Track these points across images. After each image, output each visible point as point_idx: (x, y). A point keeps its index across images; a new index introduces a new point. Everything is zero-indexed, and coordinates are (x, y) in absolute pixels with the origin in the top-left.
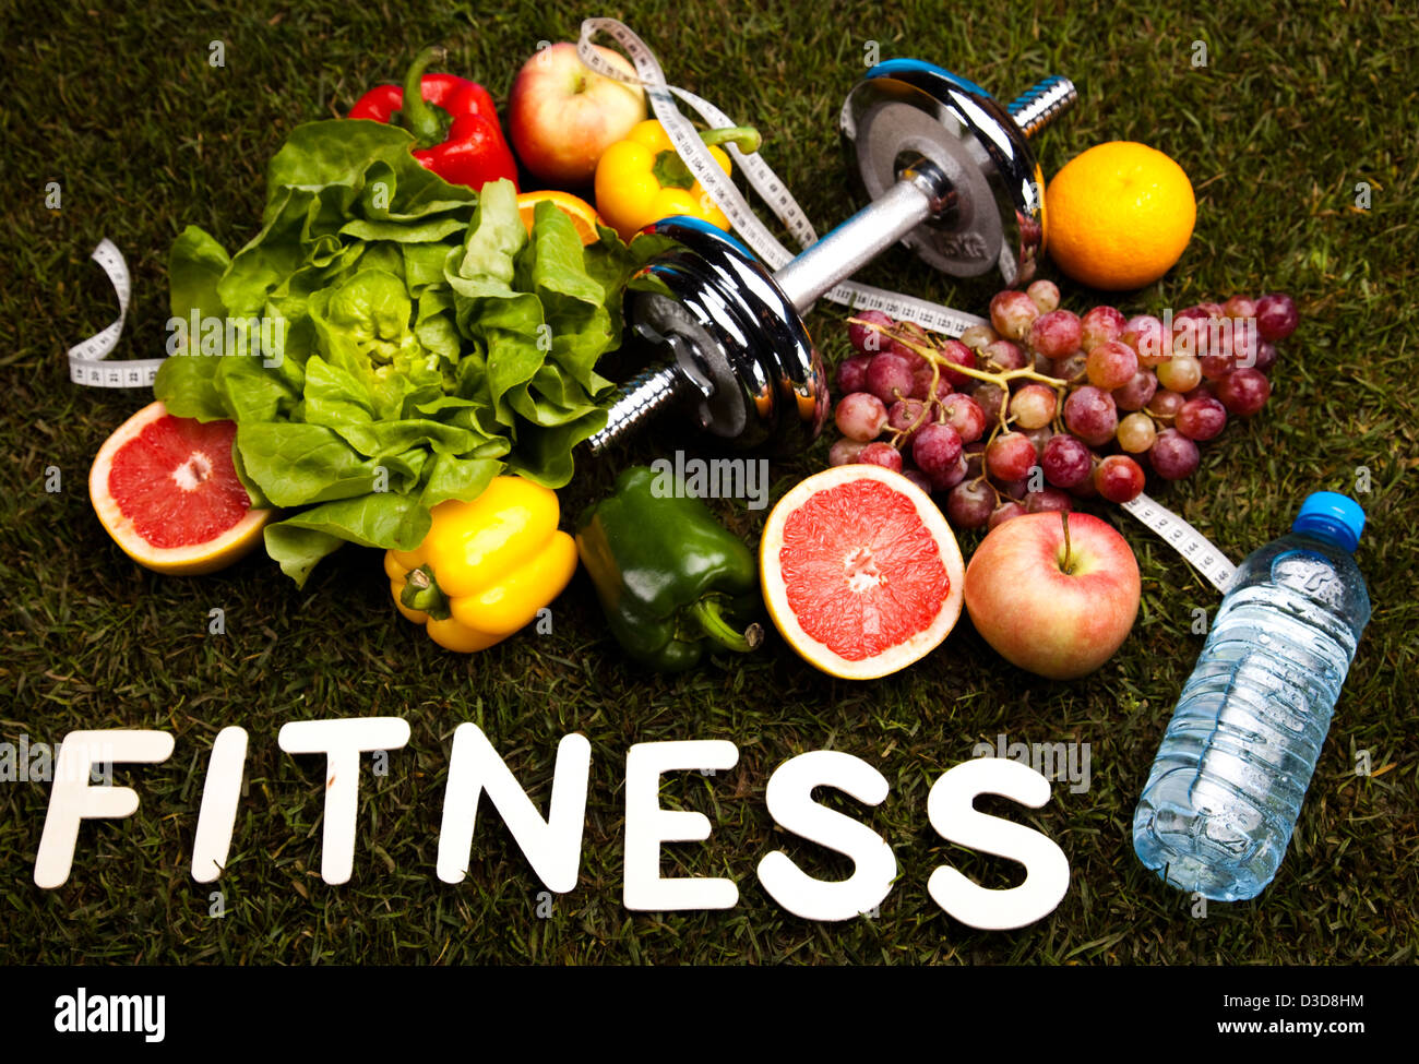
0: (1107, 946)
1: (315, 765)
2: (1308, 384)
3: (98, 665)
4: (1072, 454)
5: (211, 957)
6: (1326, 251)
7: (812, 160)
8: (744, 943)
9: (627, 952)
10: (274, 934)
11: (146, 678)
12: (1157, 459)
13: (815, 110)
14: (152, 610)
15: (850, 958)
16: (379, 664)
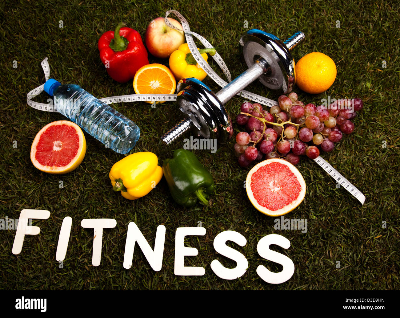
0: (303, 288)
1: (91, 231)
2: (364, 122)
3: (31, 201)
4: (300, 146)
5: (62, 287)
6: (370, 82)
7: (231, 51)
8: (206, 285)
9: (175, 286)
10: (80, 280)
11: (44, 205)
12: (323, 147)
13: (232, 35)
14: (46, 185)
15: (235, 289)
16: (108, 202)
